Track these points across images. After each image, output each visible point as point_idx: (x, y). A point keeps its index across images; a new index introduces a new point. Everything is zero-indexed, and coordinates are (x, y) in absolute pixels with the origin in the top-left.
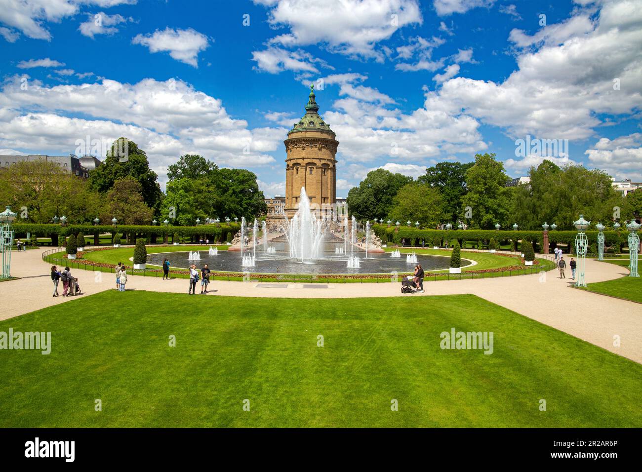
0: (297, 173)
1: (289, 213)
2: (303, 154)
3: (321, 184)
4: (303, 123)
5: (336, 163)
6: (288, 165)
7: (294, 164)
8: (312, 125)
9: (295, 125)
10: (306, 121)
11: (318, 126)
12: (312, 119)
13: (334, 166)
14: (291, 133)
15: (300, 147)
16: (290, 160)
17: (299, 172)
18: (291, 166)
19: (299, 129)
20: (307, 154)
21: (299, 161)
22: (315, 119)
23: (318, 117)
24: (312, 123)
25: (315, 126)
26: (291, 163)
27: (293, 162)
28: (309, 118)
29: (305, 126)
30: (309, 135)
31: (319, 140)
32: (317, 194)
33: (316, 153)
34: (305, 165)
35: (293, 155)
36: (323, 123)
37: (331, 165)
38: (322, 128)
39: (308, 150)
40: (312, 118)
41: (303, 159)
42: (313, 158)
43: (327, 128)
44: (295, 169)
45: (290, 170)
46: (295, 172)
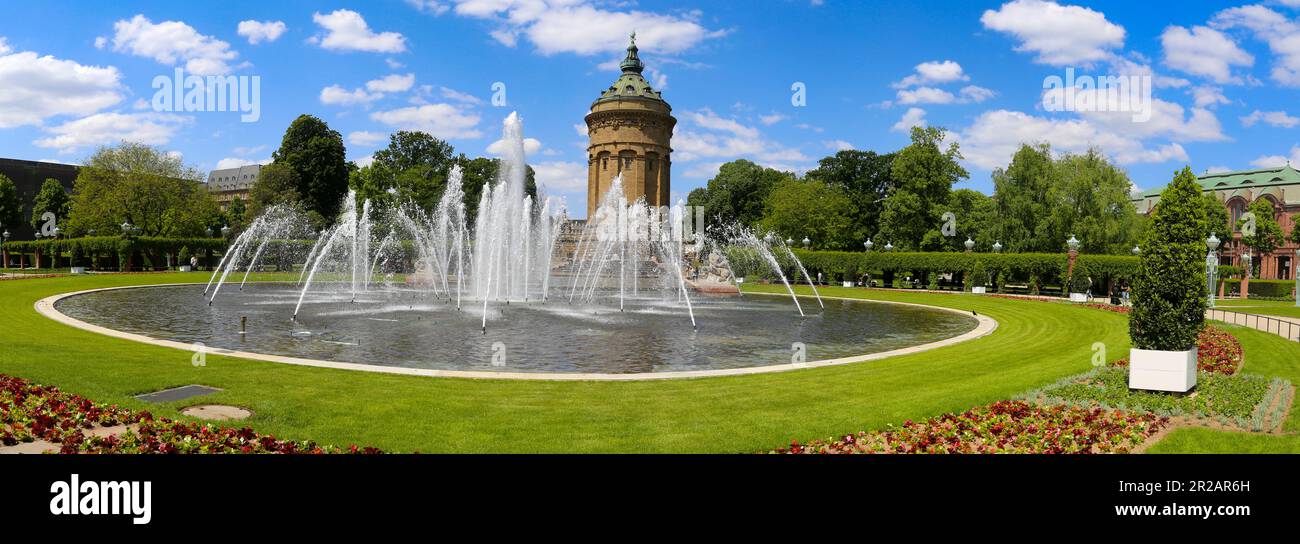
0: (605, 168)
2: (615, 136)
4: (615, 89)
5: (671, 154)
6: (591, 156)
7: (600, 154)
8: (630, 92)
10: (621, 86)
11: (640, 92)
12: (631, 83)
13: (668, 157)
14: (595, 105)
15: (609, 125)
16: (594, 146)
17: (608, 166)
18: (595, 156)
19: (608, 96)
20: (620, 136)
21: (607, 148)
22: (636, 83)
23: (641, 80)
24: (630, 87)
25: (636, 93)
26: (596, 152)
27: (598, 149)
28: (626, 81)
29: (619, 93)
30: (625, 106)
31: (641, 114)
33: (636, 135)
34: (618, 154)
35: (599, 139)
36: (648, 89)
37: (663, 157)
38: (648, 95)
39: (624, 129)
41: (615, 144)
42: (631, 143)
43: (656, 96)
44: (602, 161)
45: (595, 164)
46: (602, 166)
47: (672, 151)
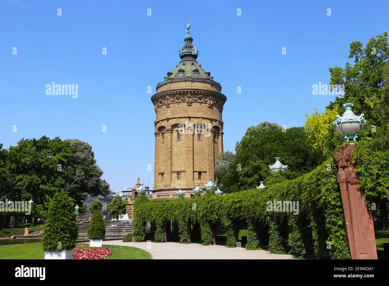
3: (191, 153)
7: (159, 129)
8: (181, 75)
10: (175, 70)
17: (164, 138)
20: (173, 113)
21: (164, 124)
23: (193, 64)
24: (182, 71)
25: (185, 74)
29: (173, 76)
32: (187, 166)
33: (185, 111)
34: (170, 127)
38: (196, 75)
39: (174, 107)
40: (184, 66)
41: (168, 119)
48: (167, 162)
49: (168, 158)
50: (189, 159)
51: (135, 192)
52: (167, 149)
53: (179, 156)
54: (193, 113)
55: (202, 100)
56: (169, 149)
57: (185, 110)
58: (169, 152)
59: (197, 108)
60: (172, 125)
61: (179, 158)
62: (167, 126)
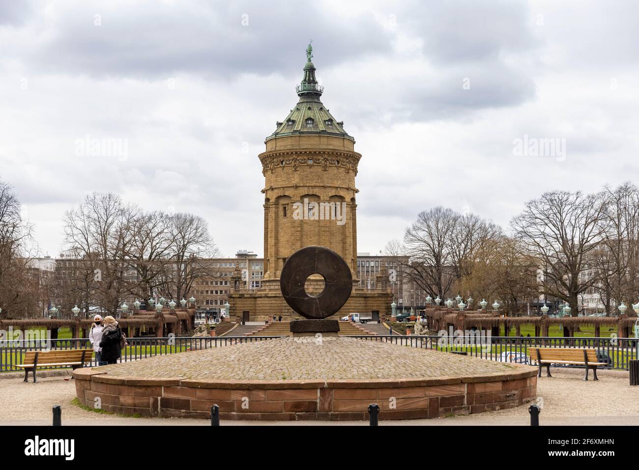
0: (285, 215)
1: (272, 287)
2: (296, 180)
4: (294, 122)
5: (357, 195)
6: (267, 200)
7: (279, 198)
8: (310, 126)
9: (279, 124)
10: (300, 118)
11: (322, 127)
12: (310, 114)
13: (353, 200)
15: (289, 166)
16: (272, 189)
17: (288, 212)
18: (272, 200)
19: (287, 132)
20: (302, 179)
21: (288, 192)
22: (315, 113)
23: (321, 109)
24: (310, 120)
25: (317, 126)
26: (273, 196)
27: (276, 192)
29: (298, 127)
30: (306, 143)
31: (324, 152)
33: (319, 178)
34: (299, 199)
35: (276, 181)
36: (330, 121)
37: (348, 199)
38: (330, 129)
39: (304, 171)
40: (309, 112)
41: (296, 187)
42: (312, 187)
43: (338, 130)
44: (281, 208)
45: (273, 210)
46: (281, 213)
47: (357, 191)
48: (295, 245)
49: (297, 240)
50: (325, 242)
51: (235, 280)
52: (294, 227)
53: (310, 237)
54: (330, 181)
55: (340, 164)
56: (298, 227)
57: (319, 176)
58: (297, 231)
59: (334, 175)
60: (302, 195)
61: (311, 240)
62: (294, 196)
